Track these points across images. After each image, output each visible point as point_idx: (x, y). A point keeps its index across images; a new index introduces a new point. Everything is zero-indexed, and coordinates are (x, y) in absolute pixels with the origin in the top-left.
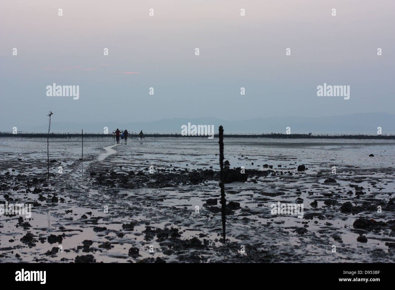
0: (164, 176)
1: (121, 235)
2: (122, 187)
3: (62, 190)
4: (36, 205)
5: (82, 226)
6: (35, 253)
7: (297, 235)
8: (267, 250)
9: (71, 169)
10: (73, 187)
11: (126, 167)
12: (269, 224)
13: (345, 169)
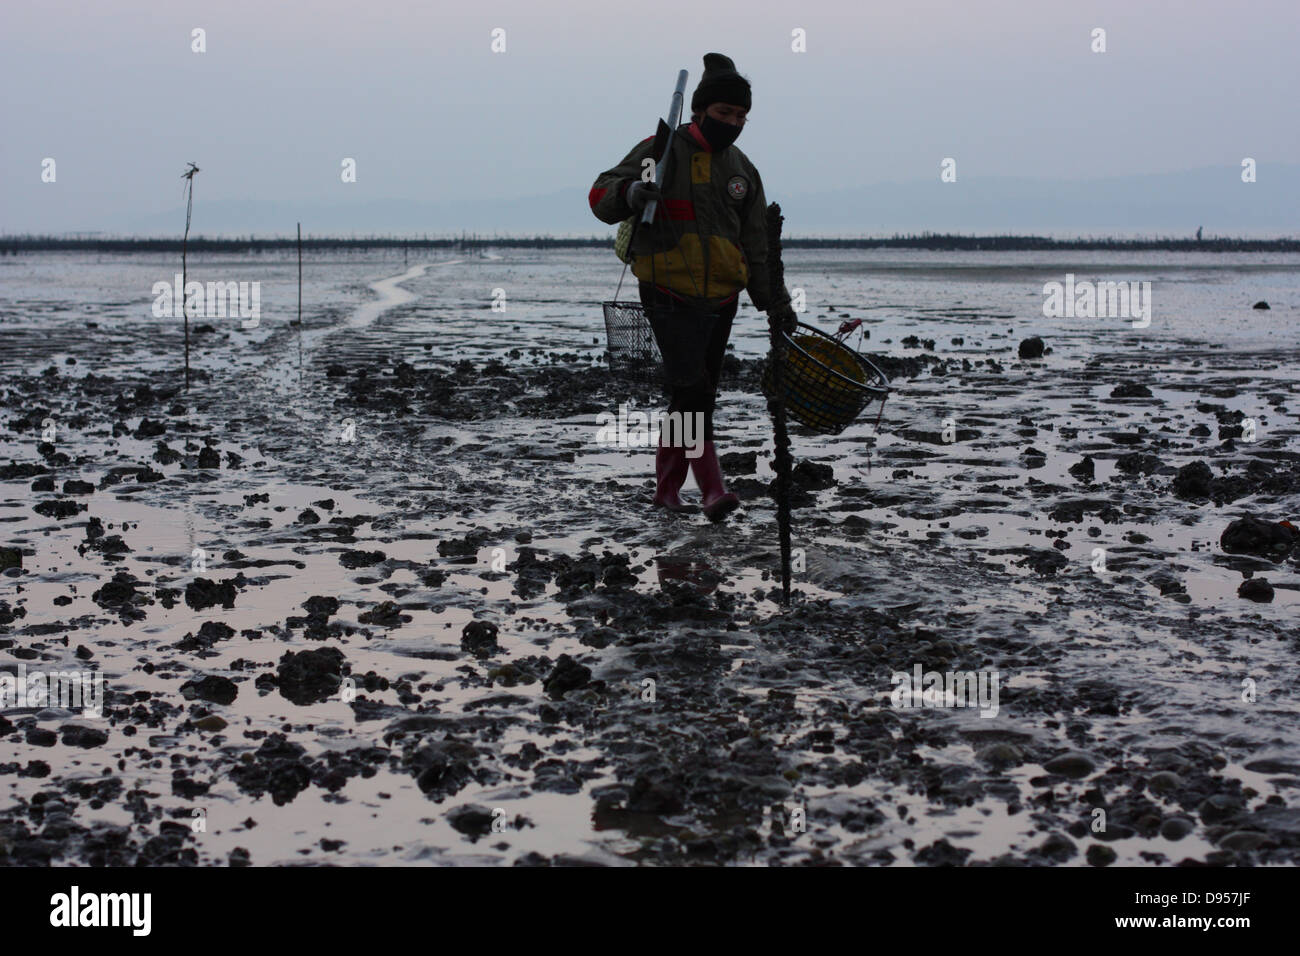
0: (574, 378)
1: (434, 579)
2: (436, 413)
3: (234, 426)
4: (146, 476)
5: (303, 548)
6: (144, 644)
7: (1031, 575)
8: (932, 627)
9: (264, 354)
10: (269, 416)
11: (446, 347)
12: (934, 537)
13: (1176, 352)
